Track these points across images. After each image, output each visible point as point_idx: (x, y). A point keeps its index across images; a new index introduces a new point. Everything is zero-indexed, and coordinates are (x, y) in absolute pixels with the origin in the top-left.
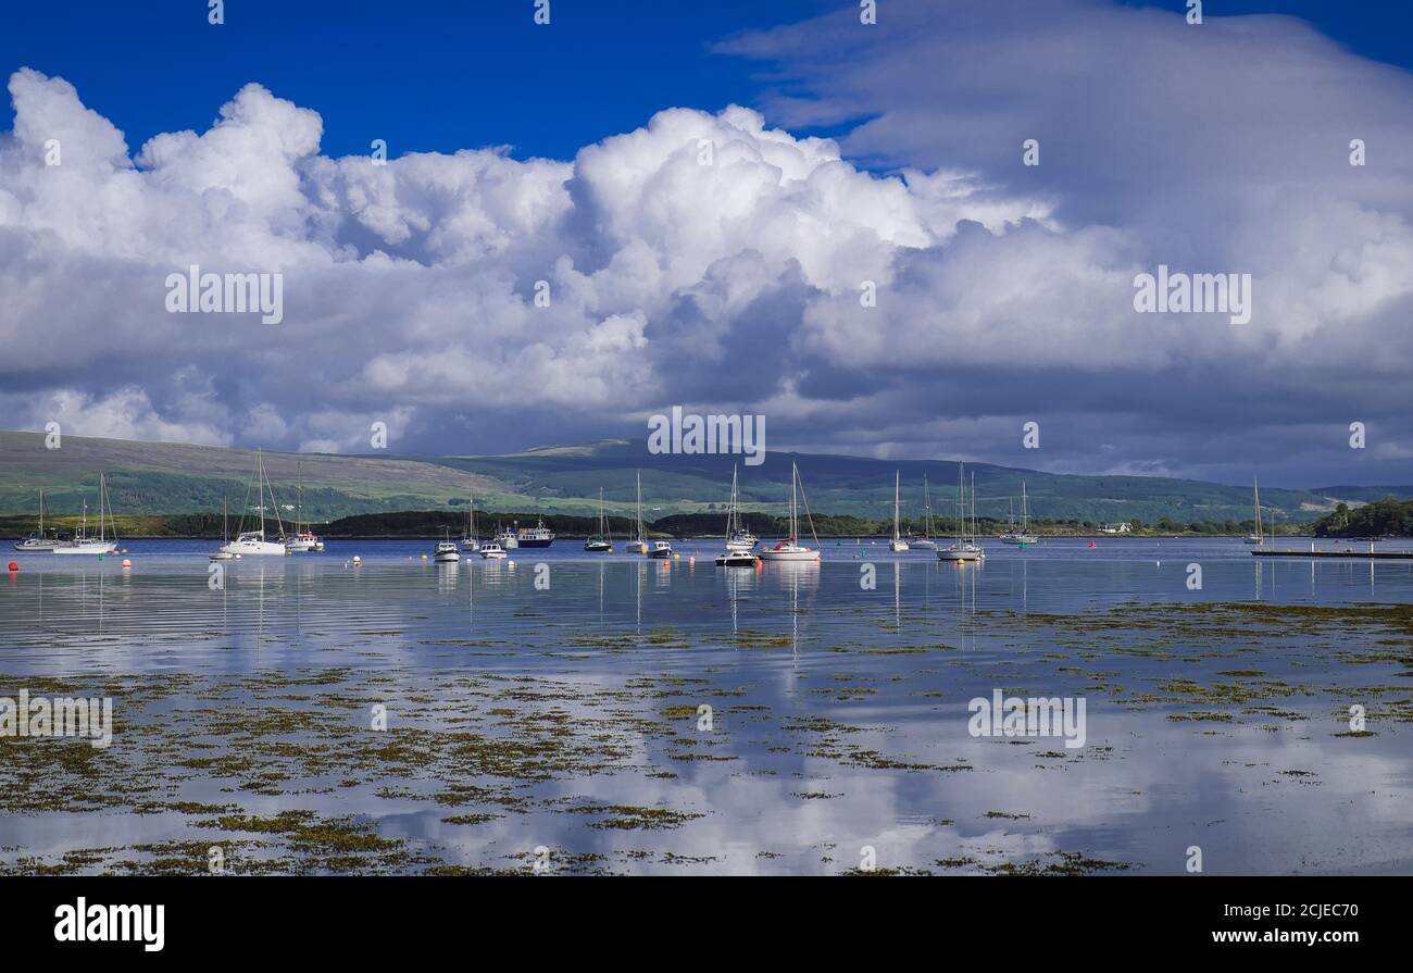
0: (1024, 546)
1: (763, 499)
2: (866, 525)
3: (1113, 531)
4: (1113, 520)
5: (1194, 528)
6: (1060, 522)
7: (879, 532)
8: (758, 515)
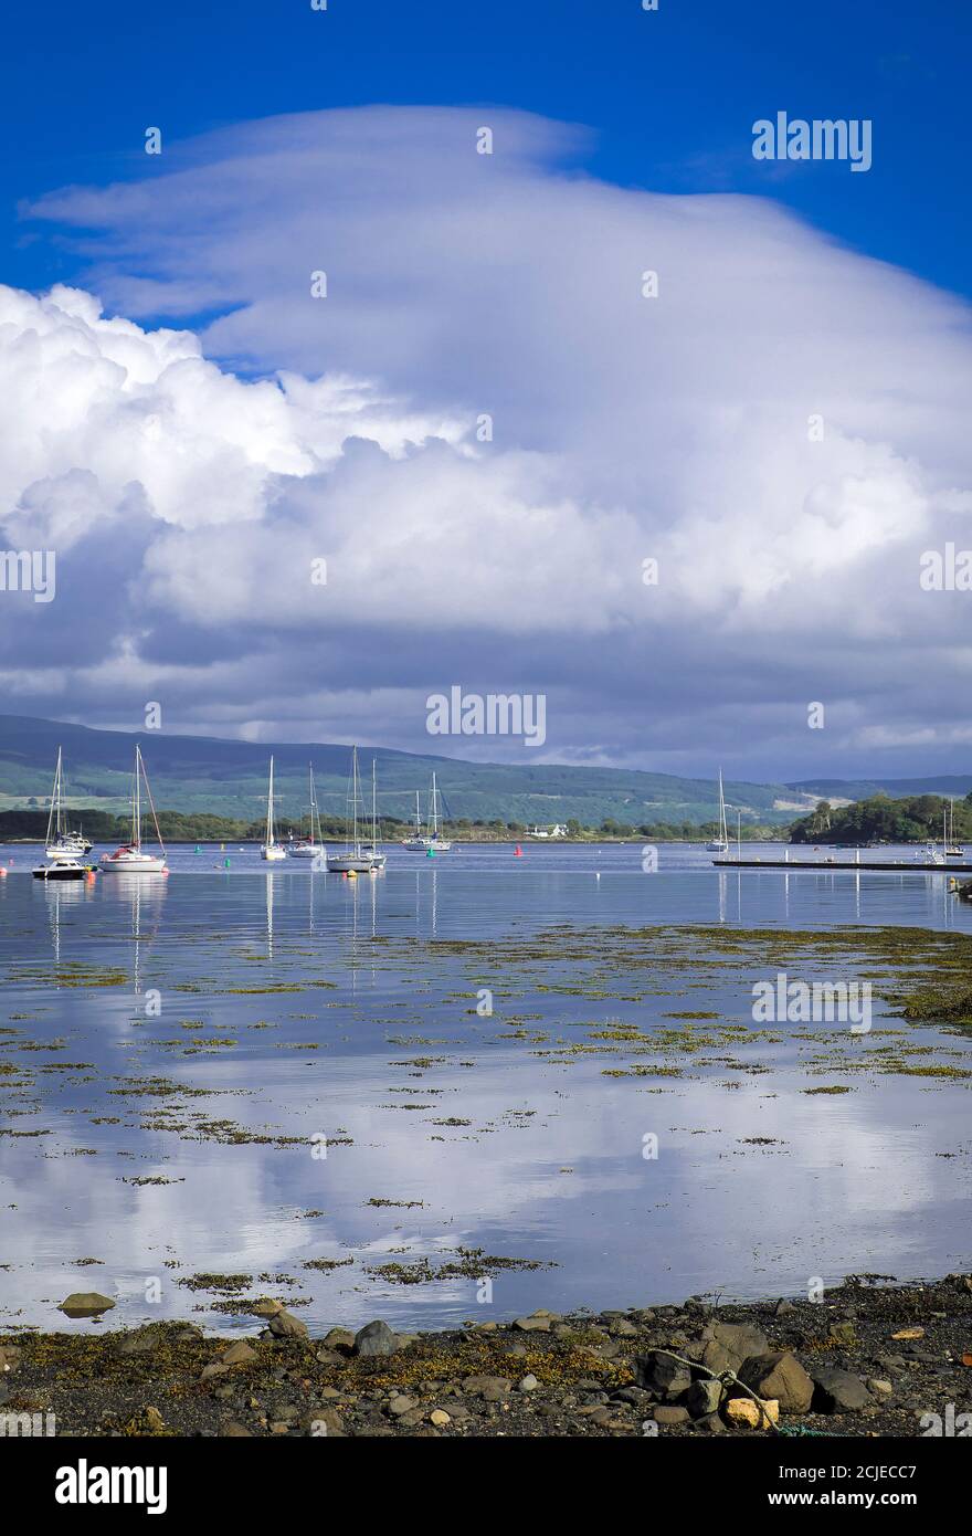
0: (432, 854)
1: (100, 793)
2: (233, 826)
3: (544, 835)
4: (546, 821)
5: (644, 831)
6: (479, 823)
7: (249, 836)
8: (92, 813)
